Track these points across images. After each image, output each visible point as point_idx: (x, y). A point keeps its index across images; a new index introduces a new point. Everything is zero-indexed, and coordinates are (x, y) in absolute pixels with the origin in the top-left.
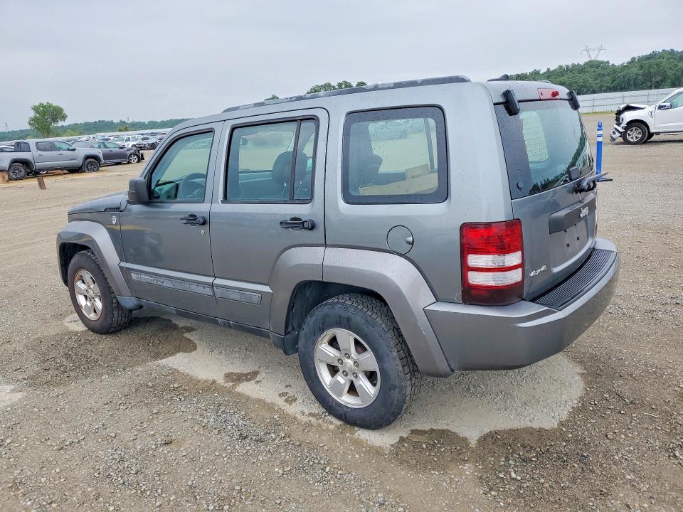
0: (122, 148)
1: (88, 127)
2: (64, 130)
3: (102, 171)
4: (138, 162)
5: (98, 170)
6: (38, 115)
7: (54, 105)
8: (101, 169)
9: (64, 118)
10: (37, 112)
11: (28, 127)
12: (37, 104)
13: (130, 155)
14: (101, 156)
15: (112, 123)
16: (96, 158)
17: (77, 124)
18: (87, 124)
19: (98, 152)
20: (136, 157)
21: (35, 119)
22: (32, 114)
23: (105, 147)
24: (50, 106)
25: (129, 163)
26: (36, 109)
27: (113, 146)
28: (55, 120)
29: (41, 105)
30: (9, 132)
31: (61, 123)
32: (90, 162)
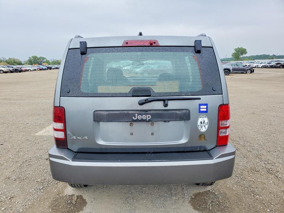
0: (244, 66)
1: (257, 57)
2: (244, 59)
3: (230, 75)
4: (251, 73)
5: (228, 75)
6: (236, 52)
7: (243, 48)
8: (230, 74)
9: (246, 53)
10: (236, 51)
11: (231, 57)
12: (237, 48)
13: (247, 70)
14: (231, 69)
15: (269, 56)
16: (229, 70)
17: (253, 56)
18: (257, 56)
19: (231, 68)
20: (250, 71)
21: (235, 54)
22: (234, 52)
23: (237, 66)
24: (241, 48)
25: (246, 73)
26: (236, 50)
27: (241, 65)
28: (242, 54)
29: (238, 48)
30: (226, 58)
31: (244, 55)
32: (226, 71)
